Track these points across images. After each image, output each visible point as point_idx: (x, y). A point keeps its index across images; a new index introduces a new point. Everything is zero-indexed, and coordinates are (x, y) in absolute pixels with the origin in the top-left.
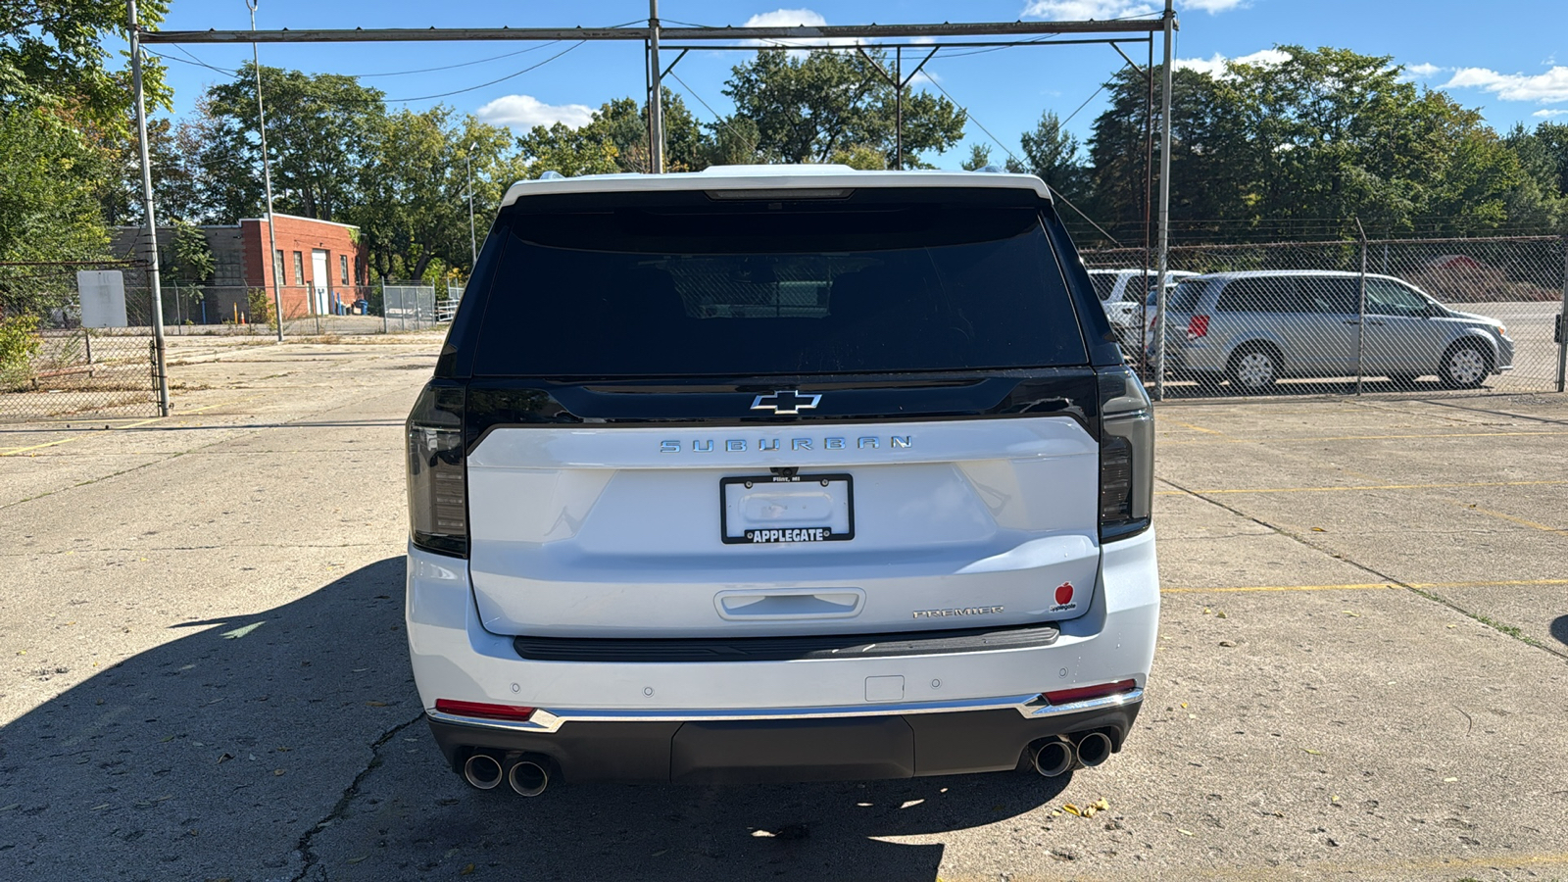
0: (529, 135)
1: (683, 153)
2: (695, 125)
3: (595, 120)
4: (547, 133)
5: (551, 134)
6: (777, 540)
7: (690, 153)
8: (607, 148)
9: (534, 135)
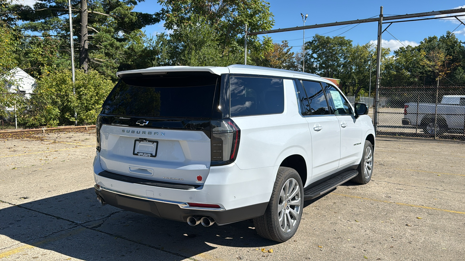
0: (398, 50)
1: (451, 53)
2: (460, 43)
3: (421, 43)
4: (404, 49)
5: (406, 49)
6: (142, 155)
7: (454, 53)
8: (422, 53)
9: (400, 50)
